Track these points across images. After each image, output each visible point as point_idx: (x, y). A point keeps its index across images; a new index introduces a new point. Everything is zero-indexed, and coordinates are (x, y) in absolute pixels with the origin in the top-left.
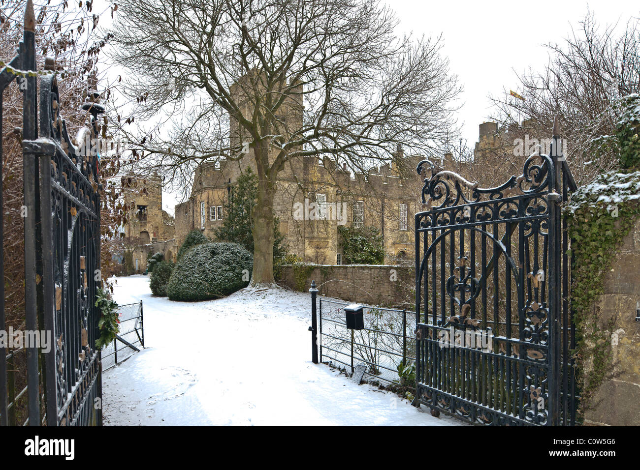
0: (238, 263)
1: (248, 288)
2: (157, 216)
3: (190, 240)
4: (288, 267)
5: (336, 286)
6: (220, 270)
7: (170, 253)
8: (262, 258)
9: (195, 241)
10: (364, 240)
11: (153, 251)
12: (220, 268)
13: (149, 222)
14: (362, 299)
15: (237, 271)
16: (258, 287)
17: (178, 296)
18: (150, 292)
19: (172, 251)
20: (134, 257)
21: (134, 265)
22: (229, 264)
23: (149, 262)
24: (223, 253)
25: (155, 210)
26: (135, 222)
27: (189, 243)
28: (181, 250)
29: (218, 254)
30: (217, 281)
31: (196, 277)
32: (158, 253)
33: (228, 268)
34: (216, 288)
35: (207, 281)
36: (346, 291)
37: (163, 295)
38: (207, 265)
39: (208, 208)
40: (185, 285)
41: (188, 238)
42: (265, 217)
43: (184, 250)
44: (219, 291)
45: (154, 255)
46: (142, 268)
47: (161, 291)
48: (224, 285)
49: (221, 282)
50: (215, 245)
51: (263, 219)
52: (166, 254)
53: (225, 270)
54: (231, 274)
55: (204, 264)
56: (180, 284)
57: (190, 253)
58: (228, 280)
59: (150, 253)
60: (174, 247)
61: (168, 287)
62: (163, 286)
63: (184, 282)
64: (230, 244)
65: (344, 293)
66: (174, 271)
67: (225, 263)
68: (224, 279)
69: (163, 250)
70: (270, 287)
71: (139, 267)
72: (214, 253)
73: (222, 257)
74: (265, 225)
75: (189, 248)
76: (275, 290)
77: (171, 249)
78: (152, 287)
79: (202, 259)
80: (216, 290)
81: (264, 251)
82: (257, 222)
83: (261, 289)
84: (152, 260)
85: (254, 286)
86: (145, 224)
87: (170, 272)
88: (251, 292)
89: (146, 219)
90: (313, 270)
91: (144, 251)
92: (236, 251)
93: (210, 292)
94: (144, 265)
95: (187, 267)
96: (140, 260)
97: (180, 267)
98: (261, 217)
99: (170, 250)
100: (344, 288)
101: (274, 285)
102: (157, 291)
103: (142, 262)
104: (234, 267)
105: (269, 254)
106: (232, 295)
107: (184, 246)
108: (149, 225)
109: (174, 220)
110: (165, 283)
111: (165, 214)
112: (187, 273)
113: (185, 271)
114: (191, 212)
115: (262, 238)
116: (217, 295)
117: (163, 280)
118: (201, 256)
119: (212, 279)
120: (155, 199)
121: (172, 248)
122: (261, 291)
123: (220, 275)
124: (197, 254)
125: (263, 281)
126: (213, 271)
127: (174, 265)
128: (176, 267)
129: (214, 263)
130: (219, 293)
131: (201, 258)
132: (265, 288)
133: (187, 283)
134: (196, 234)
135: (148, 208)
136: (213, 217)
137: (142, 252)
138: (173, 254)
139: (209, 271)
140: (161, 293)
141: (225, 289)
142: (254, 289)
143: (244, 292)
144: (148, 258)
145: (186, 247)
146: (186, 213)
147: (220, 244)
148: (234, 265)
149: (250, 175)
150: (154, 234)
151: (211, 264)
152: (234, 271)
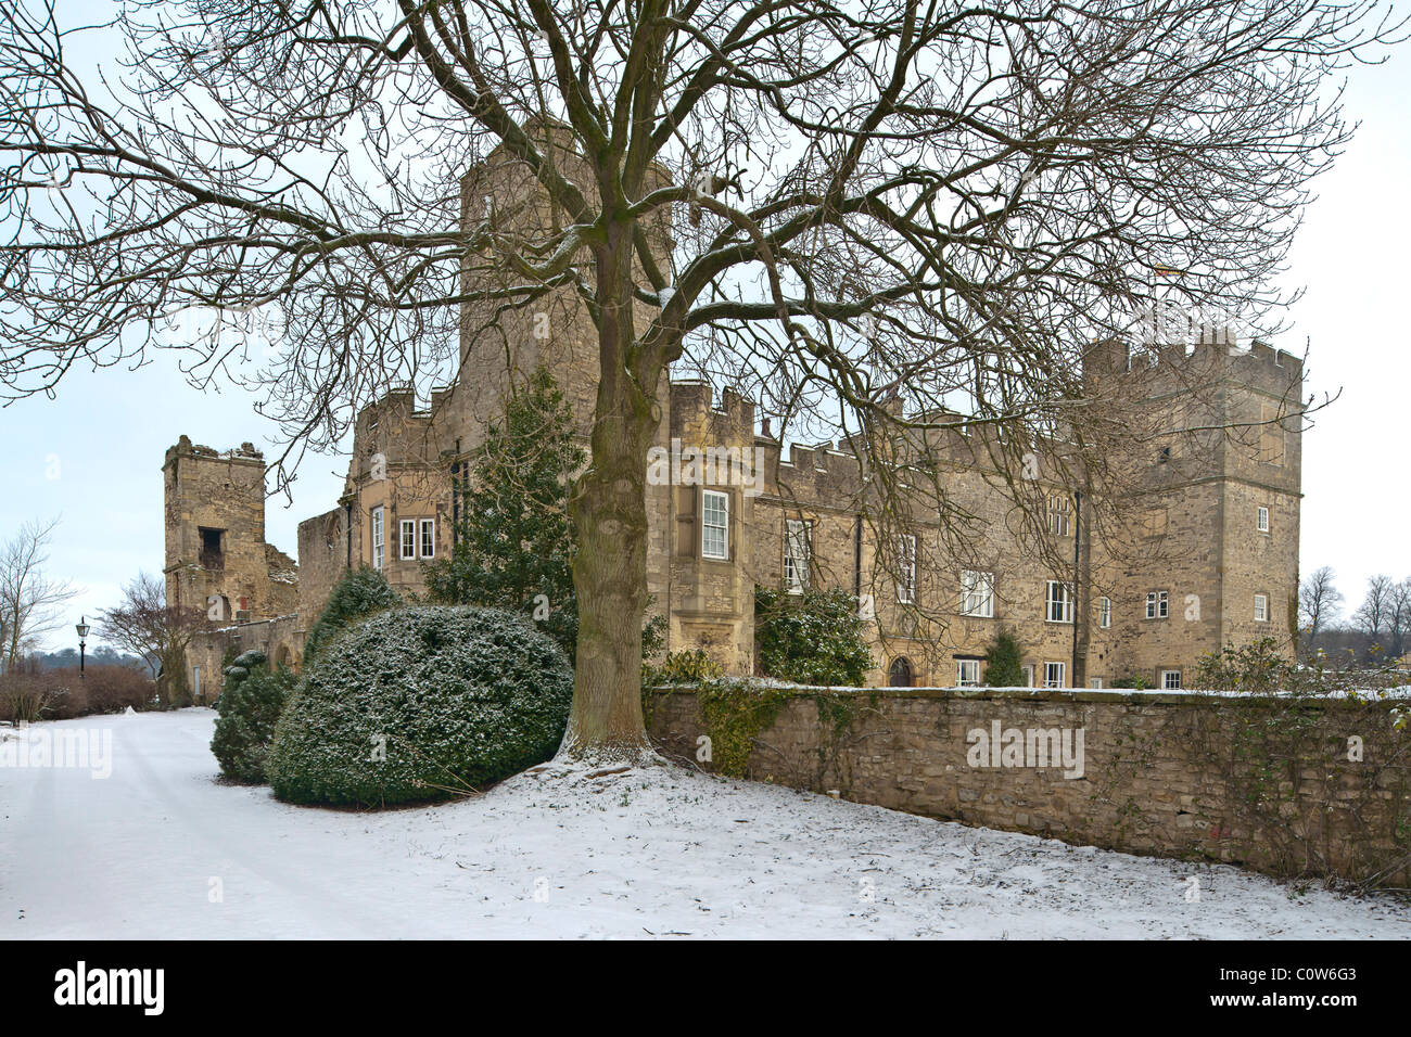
0: (518, 676)
1: (558, 763)
2: (252, 556)
3: (348, 602)
4: (678, 693)
5: (891, 764)
6: (459, 698)
7: (284, 651)
8: (609, 660)
9: (365, 605)
10: (818, 626)
11: (238, 647)
12: (458, 690)
13: (231, 572)
14: (1023, 818)
15: (517, 702)
16: (593, 760)
17: (308, 790)
18: (214, 765)
19: (291, 646)
20: (189, 660)
21: (191, 682)
22: (487, 677)
23: (227, 673)
24: (465, 640)
25: (247, 543)
26: (193, 572)
27: (342, 610)
28: (317, 634)
29: (450, 641)
30: (447, 736)
31: (371, 722)
32: (251, 652)
33: (486, 690)
34: (443, 763)
35: (411, 737)
36: (940, 783)
37: (254, 779)
38: (410, 680)
39: (395, 524)
40: (332, 750)
41: (341, 595)
42: (621, 516)
43: (326, 633)
44: (457, 772)
45: (241, 657)
46: (211, 690)
47: (247, 766)
48: (472, 752)
49: (463, 742)
50: (435, 614)
51: (616, 523)
52: (273, 655)
53: (476, 699)
54: (498, 714)
55: (400, 675)
56: (315, 745)
57: (349, 639)
58: (488, 736)
59: (232, 651)
60: (296, 635)
61: (269, 753)
62: (254, 750)
63: (329, 740)
64: (486, 613)
65: (931, 791)
66: (293, 700)
67: (477, 672)
68: (474, 731)
69: (266, 644)
70: (635, 761)
71: (204, 688)
72: (433, 639)
73: (461, 653)
74: (621, 543)
75: (342, 626)
76: (653, 773)
77: (287, 640)
78: (217, 748)
79: (392, 660)
80: (445, 769)
81: (615, 635)
82: (593, 534)
83: (605, 766)
84: (236, 669)
85: (578, 756)
86: (220, 577)
87: (280, 701)
88: (572, 779)
89: (222, 565)
90: (785, 702)
91: (216, 645)
92: (509, 634)
93: (425, 777)
94: (215, 681)
95: (340, 685)
96: (204, 669)
97: (313, 686)
98: (606, 514)
99: (285, 642)
100: (931, 771)
101: (647, 754)
102: (236, 762)
103: (210, 674)
104: (507, 688)
105: (632, 645)
106: (501, 789)
107: (325, 620)
108: (229, 580)
109: (296, 570)
110: (262, 740)
111: (271, 551)
112: (339, 707)
113: (334, 698)
114: (344, 539)
115: (608, 589)
116: (448, 789)
117: (256, 729)
118: (389, 648)
119: (430, 730)
120: (246, 514)
121: (290, 637)
122: (605, 773)
123: (457, 717)
124: (374, 640)
125: (610, 741)
126: (432, 702)
127: (293, 681)
128: (300, 687)
129: (438, 675)
130: (457, 779)
131: (389, 655)
132: (619, 765)
133: (340, 743)
134: (367, 583)
135: (227, 534)
136: (408, 552)
137: (211, 648)
138: (294, 654)
139: (419, 700)
140: (249, 774)
141: (477, 766)
142: (581, 769)
143: (544, 776)
144: (226, 663)
145: (334, 622)
146: (329, 542)
147: (455, 610)
148: (505, 681)
149: (548, 392)
150: (243, 601)
151: (425, 676)
152: (505, 702)
